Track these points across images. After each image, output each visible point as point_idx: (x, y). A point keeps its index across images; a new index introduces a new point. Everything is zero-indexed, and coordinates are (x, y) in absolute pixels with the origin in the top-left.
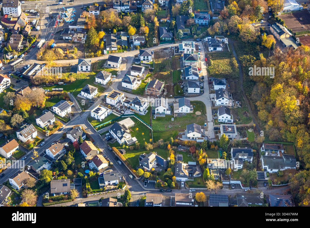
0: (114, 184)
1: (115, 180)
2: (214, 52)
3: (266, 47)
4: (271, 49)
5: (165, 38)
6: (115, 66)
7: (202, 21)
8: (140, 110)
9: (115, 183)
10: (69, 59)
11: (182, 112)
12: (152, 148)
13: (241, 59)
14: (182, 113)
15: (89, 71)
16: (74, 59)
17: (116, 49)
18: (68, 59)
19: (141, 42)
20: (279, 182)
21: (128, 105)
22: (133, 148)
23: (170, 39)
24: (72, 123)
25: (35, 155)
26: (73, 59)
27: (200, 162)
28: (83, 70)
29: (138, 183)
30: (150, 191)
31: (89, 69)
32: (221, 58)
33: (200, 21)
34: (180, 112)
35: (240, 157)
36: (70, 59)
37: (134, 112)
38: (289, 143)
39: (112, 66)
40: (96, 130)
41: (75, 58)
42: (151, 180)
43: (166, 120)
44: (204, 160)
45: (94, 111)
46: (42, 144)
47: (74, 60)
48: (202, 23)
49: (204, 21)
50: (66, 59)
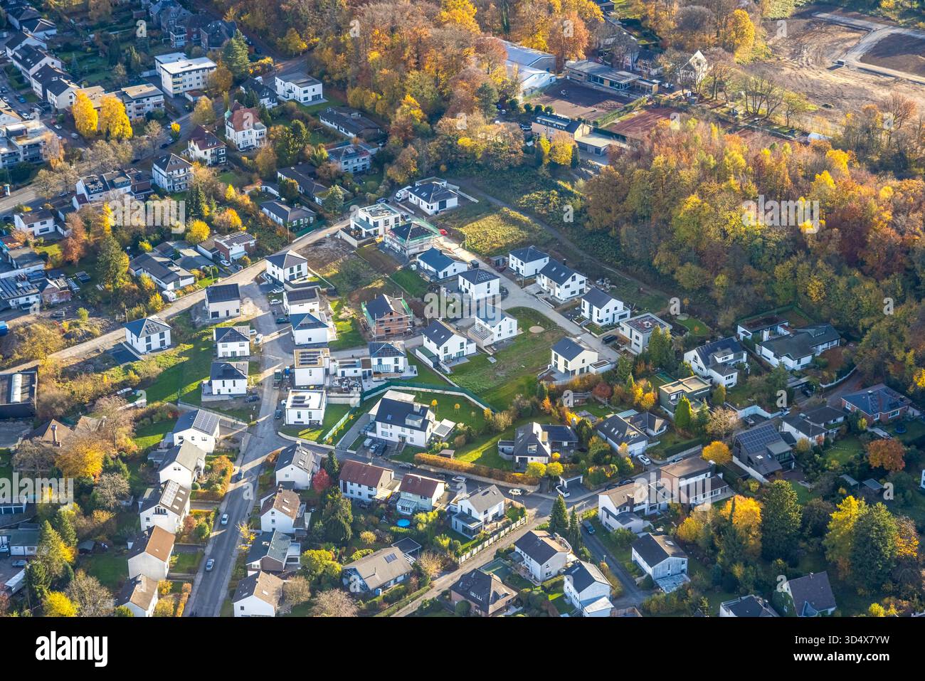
0: (497, 517)
1: (495, 504)
2: (443, 213)
3: (560, 165)
4: (571, 164)
5: (299, 221)
6: (232, 313)
7: (355, 161)
8: (397, 370)
9: (497, 514)
10: (81, 340)
11: (500, 338)
12: (510, 422)
13: (522, 204)
14: (502, 342)
15: (169, 347)
16: (97, 336)
17: (191, 280)
18: (79, 343)
19: (247, 247)
20: (835, 375)
21: (356, 372)
22: (464, 440)
23: (312, 219)
24: (250, 455)
25: (246, 535)
26: (93, 338)
27: (643, 403)
28: (153, 348)
29: (544, 498)
30: (585, 500)
31: (168, 341)
32: (474, 218)
33: (350, 162)
34: (496, 339)
35: (719, 360)
36: (86, 341)
37: (386, 379)
38: (784, 308)
39: (222, 314)
40: (331, 444)
41: (98, 334)
42: (572, 477)
43: (478, 366)
44: (651, 396)
45: (293, 406)
46: (224, 519)
47: (98, 339)
48: (355, 169)
49: (360, 160)
50: (74, 345)
